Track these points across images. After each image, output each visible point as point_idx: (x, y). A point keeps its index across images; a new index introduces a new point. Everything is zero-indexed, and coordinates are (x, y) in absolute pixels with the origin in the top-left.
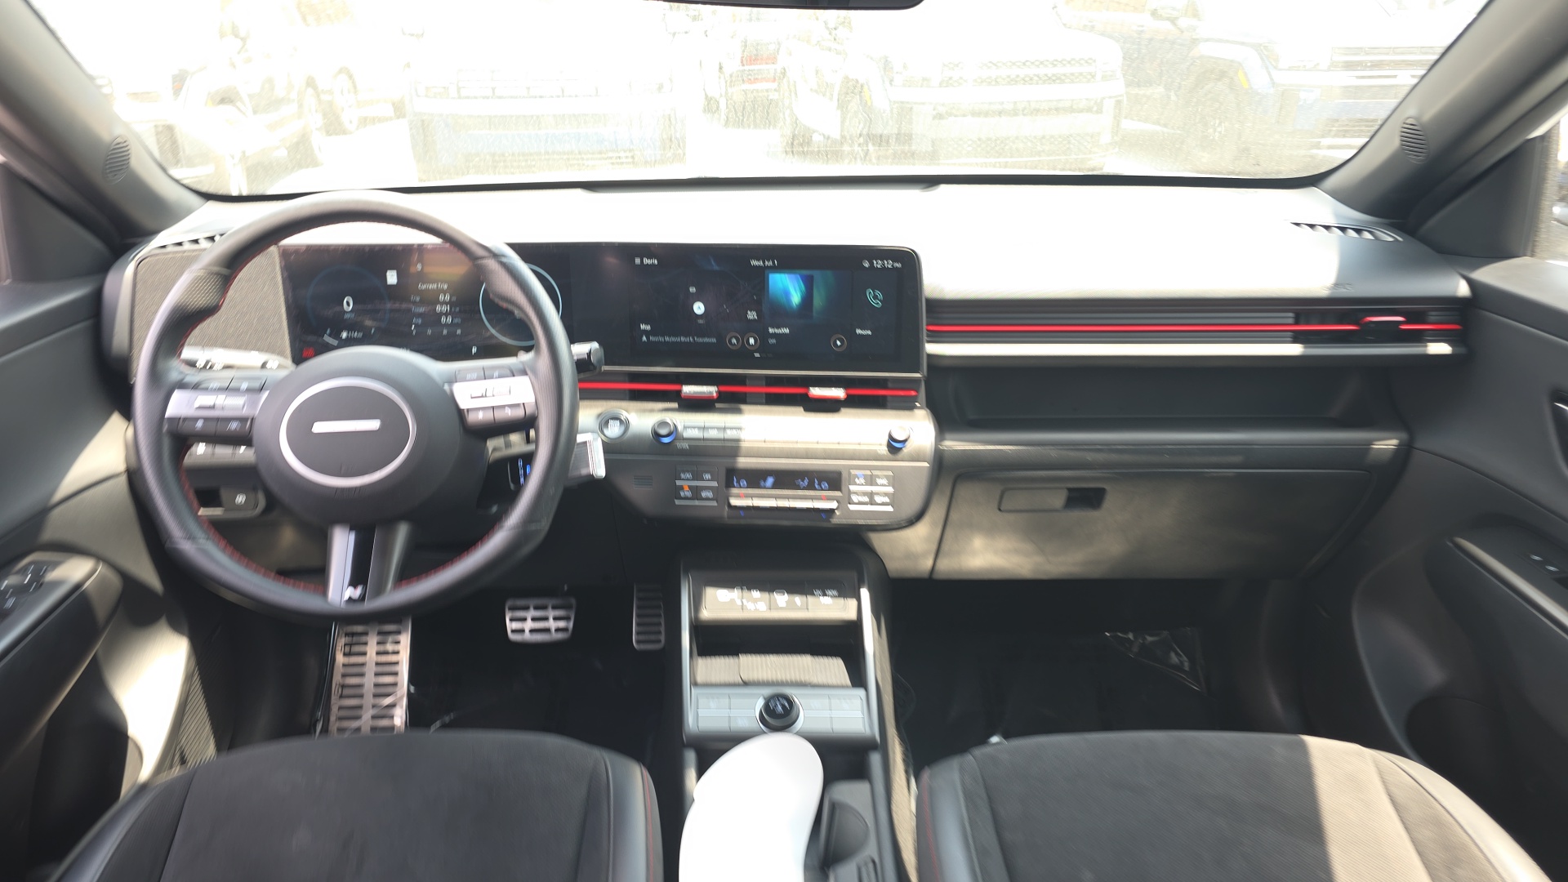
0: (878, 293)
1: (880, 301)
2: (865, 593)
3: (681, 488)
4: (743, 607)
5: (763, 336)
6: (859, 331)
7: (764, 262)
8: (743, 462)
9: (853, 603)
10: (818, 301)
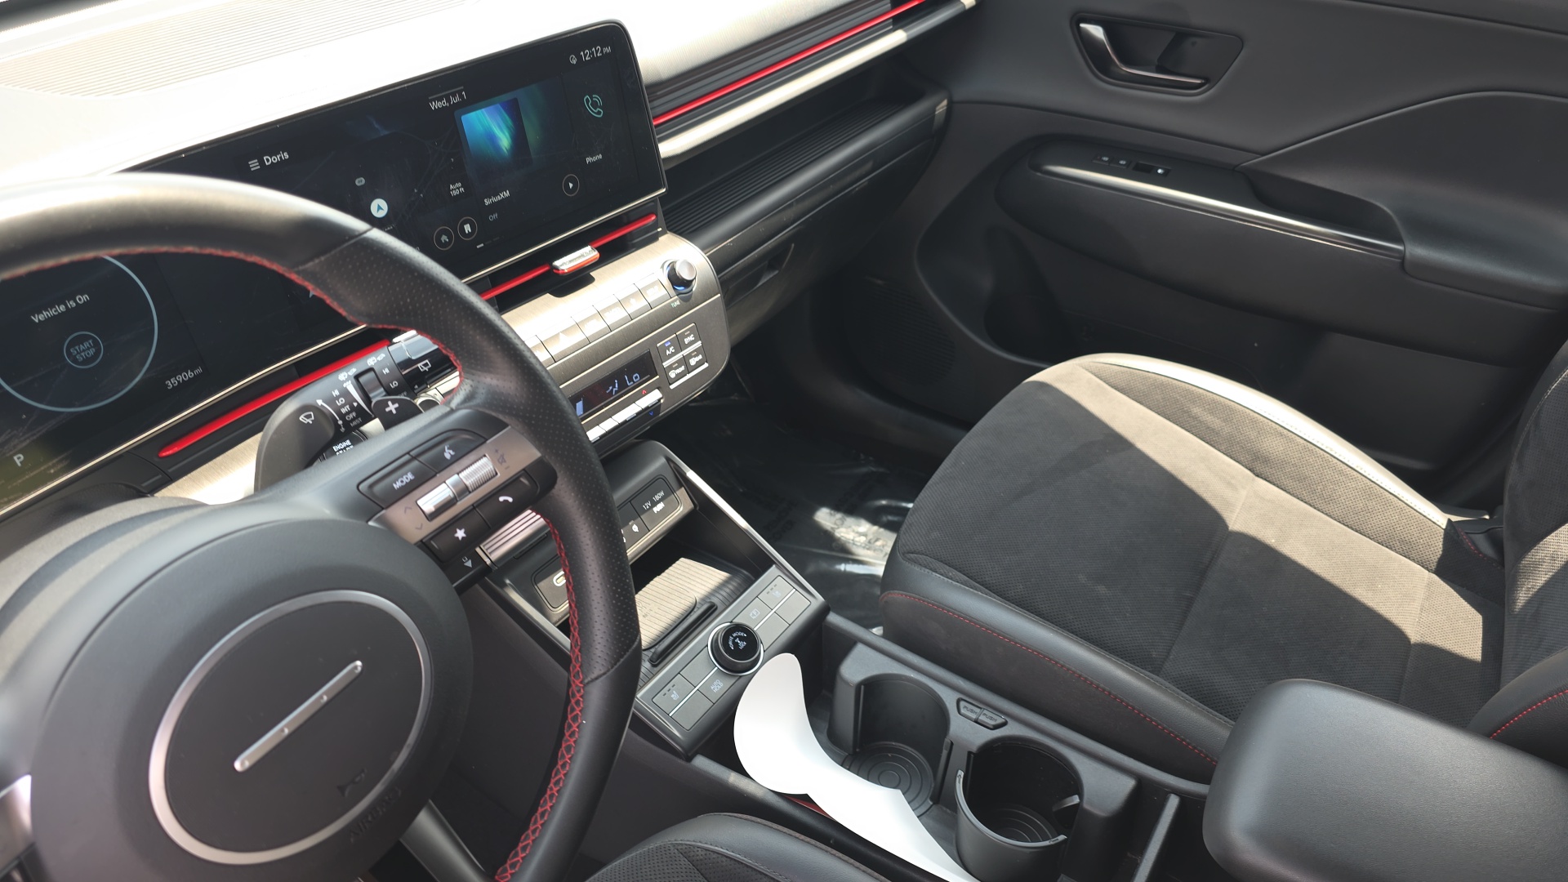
0: (597, 98)
1: (600, 107)
5: (480, 214)
6: (588, 160)
7: (448, 101)
9: (683, 491)
10: (533, 135)
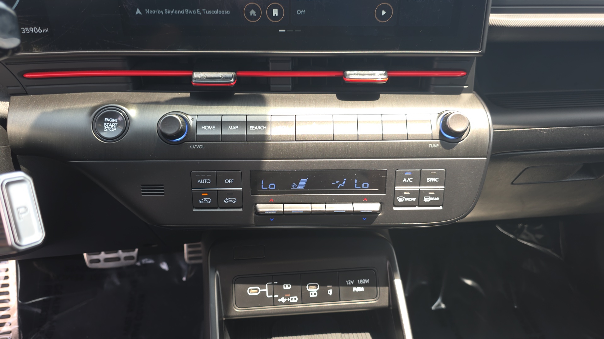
2: (398, 283)
3: (199, 195)
4: (274, 302)
5: (290, 5)
8: (269, 163)
9: (384, 291)
